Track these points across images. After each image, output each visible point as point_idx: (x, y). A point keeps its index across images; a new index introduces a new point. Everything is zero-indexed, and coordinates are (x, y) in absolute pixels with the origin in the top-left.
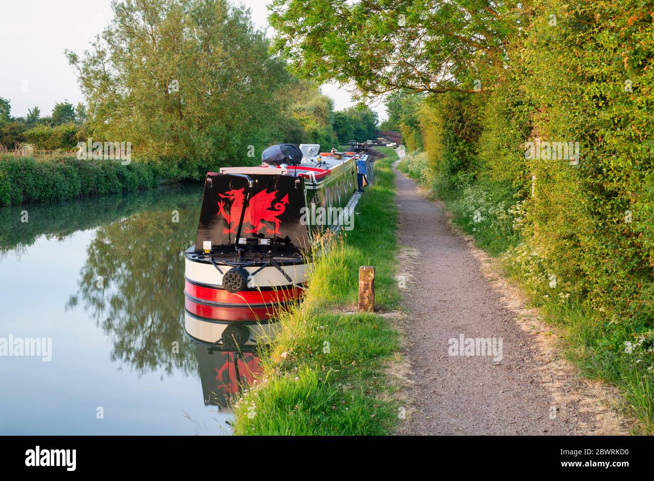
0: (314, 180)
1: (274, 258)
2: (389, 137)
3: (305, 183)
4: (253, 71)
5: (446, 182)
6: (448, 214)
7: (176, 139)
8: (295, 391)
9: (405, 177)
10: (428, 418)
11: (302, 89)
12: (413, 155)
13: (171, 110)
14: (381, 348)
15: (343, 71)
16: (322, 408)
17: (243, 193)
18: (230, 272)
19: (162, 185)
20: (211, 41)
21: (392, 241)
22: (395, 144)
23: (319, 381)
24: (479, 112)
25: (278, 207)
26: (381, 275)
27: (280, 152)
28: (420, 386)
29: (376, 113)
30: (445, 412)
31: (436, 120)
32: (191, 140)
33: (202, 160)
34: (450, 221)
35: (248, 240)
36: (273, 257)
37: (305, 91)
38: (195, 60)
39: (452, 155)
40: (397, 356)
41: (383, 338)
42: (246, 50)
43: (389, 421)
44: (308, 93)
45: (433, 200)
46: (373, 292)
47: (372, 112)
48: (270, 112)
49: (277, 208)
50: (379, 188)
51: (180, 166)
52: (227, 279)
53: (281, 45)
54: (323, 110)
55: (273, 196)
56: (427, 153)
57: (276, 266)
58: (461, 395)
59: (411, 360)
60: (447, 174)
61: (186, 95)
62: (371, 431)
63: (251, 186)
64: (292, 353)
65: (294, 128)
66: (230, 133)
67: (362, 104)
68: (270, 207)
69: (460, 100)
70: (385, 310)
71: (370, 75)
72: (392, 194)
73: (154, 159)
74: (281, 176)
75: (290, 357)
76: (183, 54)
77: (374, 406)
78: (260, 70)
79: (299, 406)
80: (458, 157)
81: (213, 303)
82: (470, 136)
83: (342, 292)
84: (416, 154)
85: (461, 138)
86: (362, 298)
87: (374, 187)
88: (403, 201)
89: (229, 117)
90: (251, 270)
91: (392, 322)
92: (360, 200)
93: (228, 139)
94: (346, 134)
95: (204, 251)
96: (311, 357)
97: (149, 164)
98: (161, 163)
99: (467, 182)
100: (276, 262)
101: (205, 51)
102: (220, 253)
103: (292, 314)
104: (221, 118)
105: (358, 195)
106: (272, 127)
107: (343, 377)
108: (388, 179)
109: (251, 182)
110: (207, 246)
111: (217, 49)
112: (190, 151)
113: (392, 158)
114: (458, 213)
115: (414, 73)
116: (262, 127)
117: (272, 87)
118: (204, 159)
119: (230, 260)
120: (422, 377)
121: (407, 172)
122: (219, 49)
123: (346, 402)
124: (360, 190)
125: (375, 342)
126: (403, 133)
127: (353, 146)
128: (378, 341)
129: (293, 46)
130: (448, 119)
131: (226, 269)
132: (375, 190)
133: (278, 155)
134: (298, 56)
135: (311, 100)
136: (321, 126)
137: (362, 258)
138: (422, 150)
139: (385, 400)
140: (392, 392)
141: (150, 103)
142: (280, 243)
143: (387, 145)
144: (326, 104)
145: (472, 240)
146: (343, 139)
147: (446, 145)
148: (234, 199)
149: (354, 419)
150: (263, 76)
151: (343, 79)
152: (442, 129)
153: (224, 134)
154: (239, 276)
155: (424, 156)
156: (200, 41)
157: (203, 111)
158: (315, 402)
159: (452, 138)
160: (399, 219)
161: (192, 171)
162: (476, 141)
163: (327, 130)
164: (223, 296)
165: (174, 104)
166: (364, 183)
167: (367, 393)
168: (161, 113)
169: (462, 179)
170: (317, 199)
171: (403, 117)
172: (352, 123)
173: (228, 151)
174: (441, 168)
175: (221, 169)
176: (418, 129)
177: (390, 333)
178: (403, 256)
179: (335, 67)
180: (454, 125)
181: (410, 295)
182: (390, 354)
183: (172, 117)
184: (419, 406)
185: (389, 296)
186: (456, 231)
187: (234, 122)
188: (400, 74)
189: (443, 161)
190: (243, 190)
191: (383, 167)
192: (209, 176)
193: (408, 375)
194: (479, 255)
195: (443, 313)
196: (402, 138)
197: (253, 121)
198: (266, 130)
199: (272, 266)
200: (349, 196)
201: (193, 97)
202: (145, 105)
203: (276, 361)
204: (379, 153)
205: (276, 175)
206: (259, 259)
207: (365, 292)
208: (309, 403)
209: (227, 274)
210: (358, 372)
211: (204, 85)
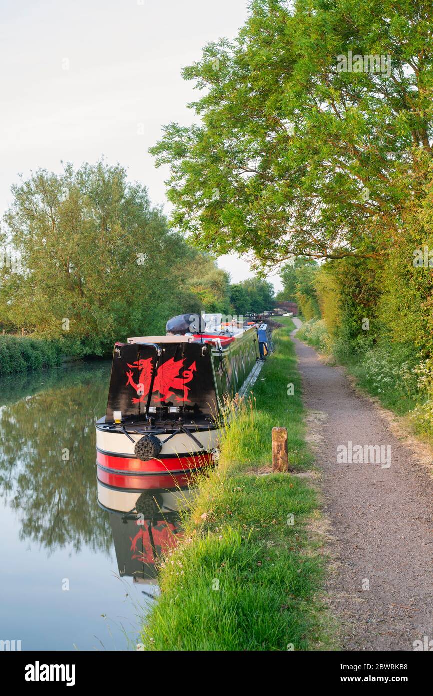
0: (220, 347)
1: (185, 425)
2: (285, 308)
3: (212, 350)
4: (152, 247)
5: (347, 347)
6: (350, 378)
7: (78, 317)
8: (220, 549)
9: (305, 345)
10: (354, 571)
11: (198, 264)
12: (311, 323)
13: (72, 289)
14: (300, 506)
15: (242, 242)
16: (249, 565)
17: (152, 362)
18: (142, 440)
19: (66, 362)
20: (109, 220)
21: (299, 405)
22: (292, 314)
23: (243, 540)
24: (377, 276)
25: (187, 374)
26: (292, 437)
27: (185, 322)
28: (343, 541)
29: (272, 284)
30: (370, 565)
31: (334, 286)
32: (93, 317)
33: (104, 336)
34: (354, 384)
35: (158, 409)
36: (184, 423)
37: (202, 266)
38: (94, 239)
39: (351, 320)
40: (317, 513)
41: (301, 497)
42: (144, 227)
43: (316, 575)
44: (205, 268)
45: (335, 365)
46: (287, 452)
47: (268, 284)
48: (169, 286)
49: (185, 376)
50: (281, 356)
51: (83, 343)
52: (139, 447)
53: (180, 219)
54: (220, 283)
55: (180, 364)
56: (325, 320)
57: (187, 433)
58: (384, 549)
59: (330, 516)
60: (346, 339)
61: (86, 273)
62: (300, 586)
63: (159, 354)
64: (212, 514)
65: (193, 303)
66: (131, 309)
67: (261, 273)
68: (179, 374)
69: (357, 266)
70: (299, 470)
71: (268, 244)
72: (294, 362)
73: (57, 337)
74: (188, 344)
75: (210, 518)
76: (82, 233)
77: (300, 561)
78: (157, 247)
79: (226, 563)
80: (357, 322)
81: (126, 472)
82: (368, 301)
83: (255, 455)
84: (314, 322)
85: (359, 303)
86: (276, 459)
87: (276, 355)
88: (305, 367)
89: (130, 293)
90: (162, 437)
91: (308, 481)
92: (263, 368)
93: (129, 315)
94: (243, 306)
95: (115, 421)
96: (231, 517)
97: (52, 342)
98: (64, 340)
99: (368, 346)
100: (186, 428)
101: (104, 230)
102: (131, 422)
103: (209, 477)
104: (122, 294)
105: (262, 363)
106: (172, 302)
107: (266, 535)
108: (288, 347)
109: (159, 351)
110: (118, 416)
111: (116, 227)
112: (92, 327)
113: (290, 328)
114: (361, 376)
115: (310, 240)
116: (162, 301)
117: (170, 262)
118: (106, 335)
119: (140, 428)
120: (344, 533)
121: (306, 340)
122: (118, 228)
123: (271, 559)
124: (262, 358)
125: (293, 501)
126: (300, 302)
127: (251, 317)
128: (296, 499)
129: (192, 219)
130: (345, 285)
131: (138, 437)
132: (276, 358)
133: (183, 325)
134: (197, 229)
135: (207, 274)
136: (218, 299)
137: (272, 421)
138: (320, 318)
139: (309, 555)
140: (316, 548)
141: (51, 283)
142: (189, 410)
143: (284, 315)
144: (222, 278)
145: (377, 402)
146: (239, 311)
147: (345, 310)
148: (143, 368)
149: (281, 575)
150: (161, 252)
151: (242, 250)
152: (339, 295)
153: (125, 310)
154: (151, 444)
155: (322, 324)
156: (98, 221)
157: (104, 288)
158: (241, 559)
159: (350, 303)
160: (303, 384)
161: (95, 348)
162: (376, 305)
163: (225, 302)
164: (136, 465)
165: (75, 283)
166: (265, 352)
167: (291, 549)
168: (63, 291)
169: (362, 343)
170: (224, 366)
171: (299, 286)
172: (248, 296)
173: (129, 327)
174: (340, 334)
175: (129, 339)
176: (314, 297)
177: (307, 492)
178: (311, 419)
179: (234, 238)
180: (351, 290)
181: (322, 455)
182: (309, 512)
183: (73, 295)
184: (344, 560)
185: (302, 457)
186: (361, 393)
187: (134, 298)
188: (297, 242)
189: (343, 327)
190: (151, 359)
191: (282, 335)
192: (117, 347)
193: (329, 531)
194: (387, 415)
195: (357, 471)
196: (299, 308)
197: (153, 296)
198: (166, 305)
199: (183, 432)
200: (253, 364)
201: (94, 275)
202: (47, 284)
203: (197, 522)
204: (276, 323)
205: (183, 343)
206: (170, 426)
207: (279, 453)
208: (235, 560)
209: (139, 442)
210: (280, 529)
211: (104, 262)
